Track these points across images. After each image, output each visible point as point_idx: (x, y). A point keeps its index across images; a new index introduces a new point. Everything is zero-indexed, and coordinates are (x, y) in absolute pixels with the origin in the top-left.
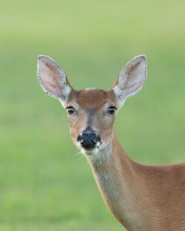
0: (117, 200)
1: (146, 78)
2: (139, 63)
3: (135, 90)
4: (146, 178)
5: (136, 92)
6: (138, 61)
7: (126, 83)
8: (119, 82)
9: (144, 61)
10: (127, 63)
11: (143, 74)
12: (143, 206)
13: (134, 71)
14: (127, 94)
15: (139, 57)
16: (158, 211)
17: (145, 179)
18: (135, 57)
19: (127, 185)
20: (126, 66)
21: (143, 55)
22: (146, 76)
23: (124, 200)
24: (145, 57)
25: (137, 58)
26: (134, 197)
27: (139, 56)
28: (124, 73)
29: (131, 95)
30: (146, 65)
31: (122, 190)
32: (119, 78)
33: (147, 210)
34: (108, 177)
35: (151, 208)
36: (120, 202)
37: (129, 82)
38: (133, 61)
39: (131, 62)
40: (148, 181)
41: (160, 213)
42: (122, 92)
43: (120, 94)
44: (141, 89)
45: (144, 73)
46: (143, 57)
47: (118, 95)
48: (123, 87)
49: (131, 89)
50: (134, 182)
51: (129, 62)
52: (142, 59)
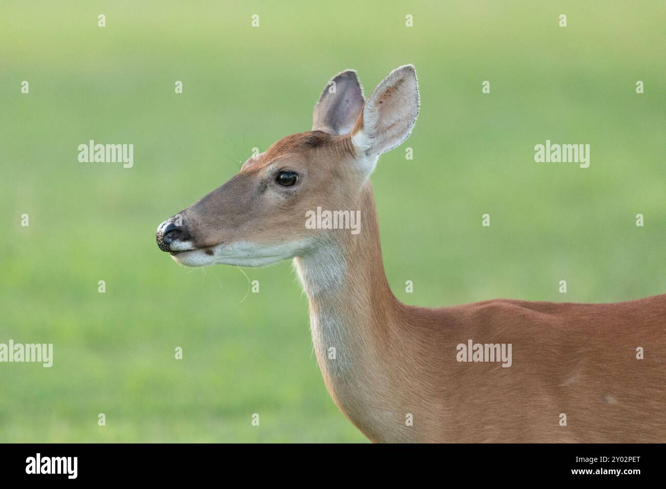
0: (346, 381)
1: (419, 108)
2: (401, 81)
3: (399, 135)
4: (423, 342)
5: (403, 139)
6: (400, 78)
7: (379, 122)
8: (366, 125)
9: (412, 76)
10: (377, 85)
11: (412, 102)
12: (406, 399)
13: (390, 95)
14: (383, 144)
15: (400, 70)
16: (439, 407)
17: (419, 344)
18: (393, 72)
19: (375, 353)
20: (377, 91)
21: (409, 65)
22: (419, 105)
23: (362, 382)
24: (412, 68)
25: (397, 71)
26: (388, 379)
27: (401, 67)
28: (373, 105)
29: (393, 146)
30: (417, 82)
31: (359, 359)
32: (365, 115)
33: (415, 407)
34: (334, 324)
35: (425, 404)
36: (351, 385)
37: (384, 121)
38: (390, 79)
39: (385, 82)
40: (426, 348)
41: (443, 412)
42: (371, 142)
43: (369, 147)
44: (410, 132)
45: (415, 100)
46: (409, 70)
47: (365, 149)
48: (374, 131)
49: (389, 134)
50: (391, 349)
51: (381, 82)
52: (407, 74)
